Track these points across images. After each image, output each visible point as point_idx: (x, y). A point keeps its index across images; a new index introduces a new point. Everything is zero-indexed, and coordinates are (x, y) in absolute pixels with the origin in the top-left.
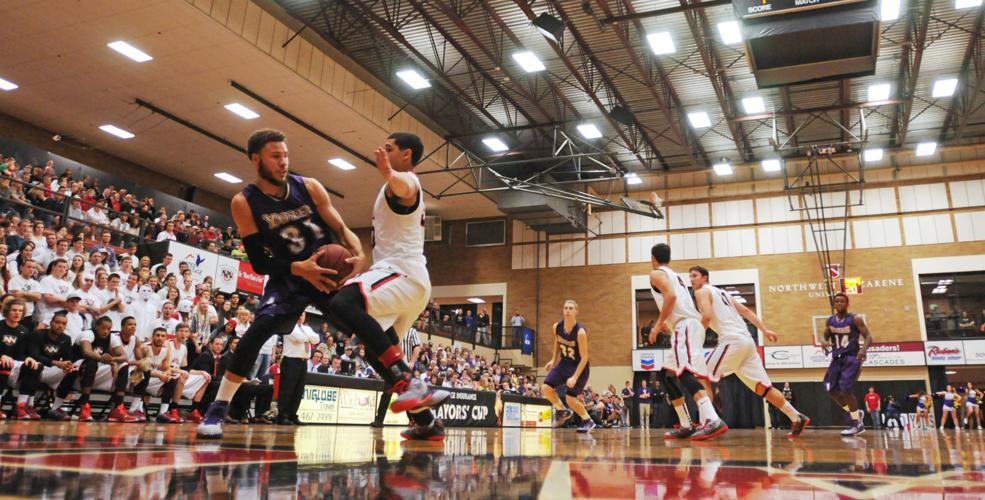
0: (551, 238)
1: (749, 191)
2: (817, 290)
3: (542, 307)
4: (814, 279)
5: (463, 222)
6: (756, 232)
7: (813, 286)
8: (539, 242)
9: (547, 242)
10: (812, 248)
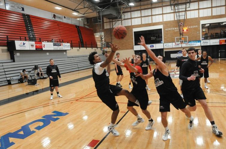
0: (113, 20)
1: (161, 5)
2: (177, 29)
3: (112, 37)
4: (176, 27)
5: (91, 18)
6: (163, 16)
7: (176, 28)
8: (110, 22)
9: (112, 22)
10: (176, 19)
